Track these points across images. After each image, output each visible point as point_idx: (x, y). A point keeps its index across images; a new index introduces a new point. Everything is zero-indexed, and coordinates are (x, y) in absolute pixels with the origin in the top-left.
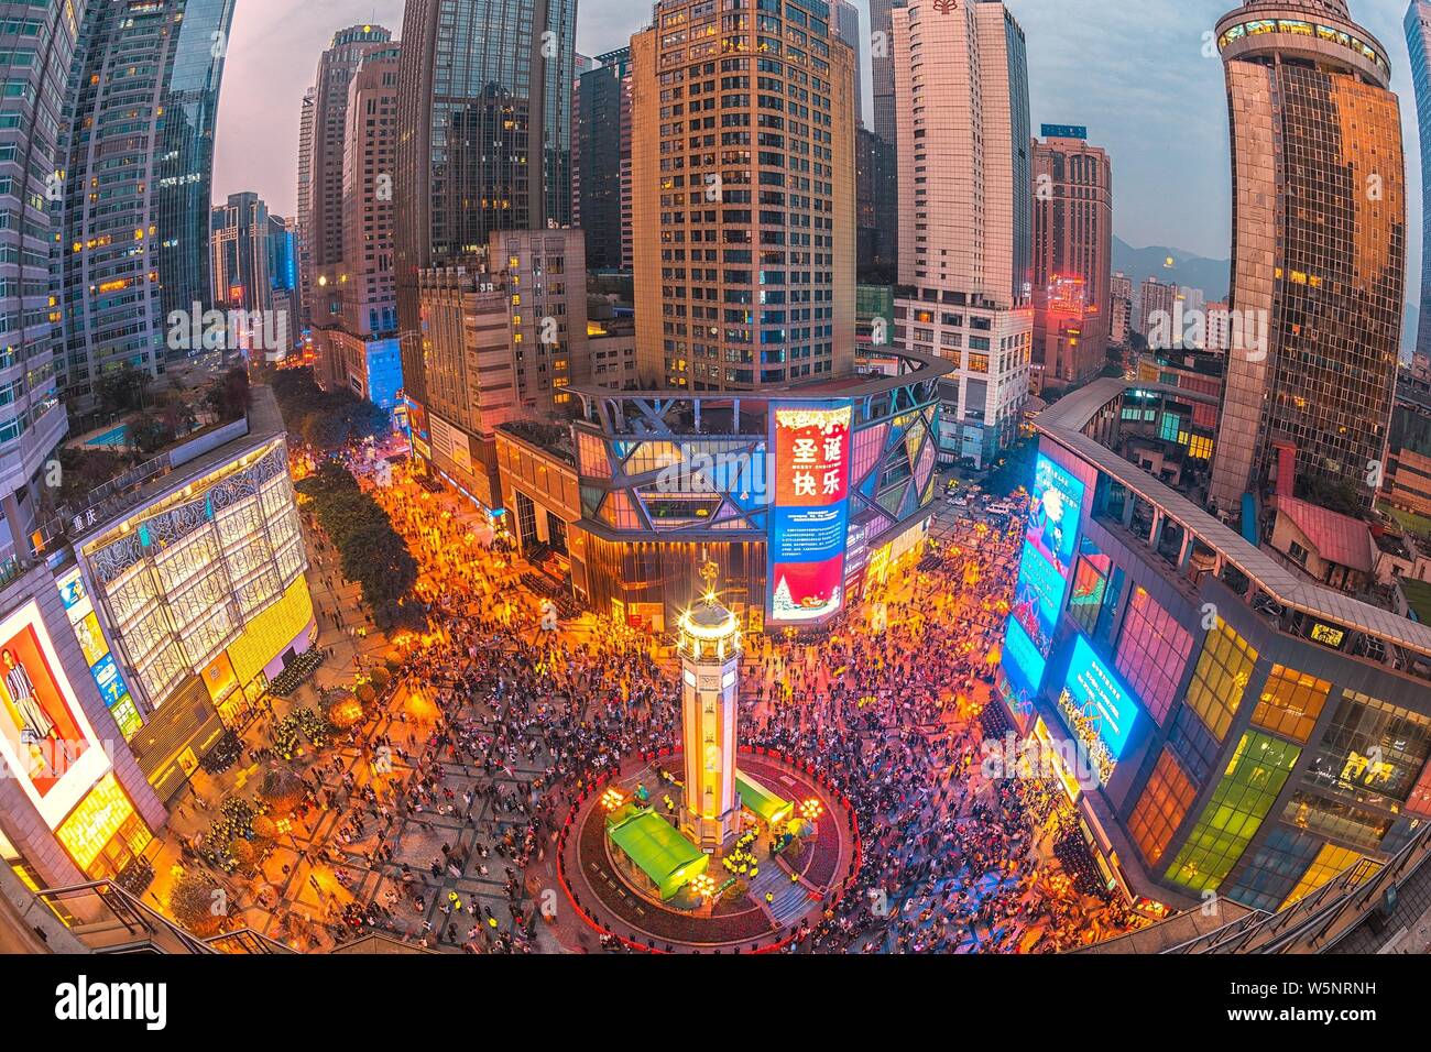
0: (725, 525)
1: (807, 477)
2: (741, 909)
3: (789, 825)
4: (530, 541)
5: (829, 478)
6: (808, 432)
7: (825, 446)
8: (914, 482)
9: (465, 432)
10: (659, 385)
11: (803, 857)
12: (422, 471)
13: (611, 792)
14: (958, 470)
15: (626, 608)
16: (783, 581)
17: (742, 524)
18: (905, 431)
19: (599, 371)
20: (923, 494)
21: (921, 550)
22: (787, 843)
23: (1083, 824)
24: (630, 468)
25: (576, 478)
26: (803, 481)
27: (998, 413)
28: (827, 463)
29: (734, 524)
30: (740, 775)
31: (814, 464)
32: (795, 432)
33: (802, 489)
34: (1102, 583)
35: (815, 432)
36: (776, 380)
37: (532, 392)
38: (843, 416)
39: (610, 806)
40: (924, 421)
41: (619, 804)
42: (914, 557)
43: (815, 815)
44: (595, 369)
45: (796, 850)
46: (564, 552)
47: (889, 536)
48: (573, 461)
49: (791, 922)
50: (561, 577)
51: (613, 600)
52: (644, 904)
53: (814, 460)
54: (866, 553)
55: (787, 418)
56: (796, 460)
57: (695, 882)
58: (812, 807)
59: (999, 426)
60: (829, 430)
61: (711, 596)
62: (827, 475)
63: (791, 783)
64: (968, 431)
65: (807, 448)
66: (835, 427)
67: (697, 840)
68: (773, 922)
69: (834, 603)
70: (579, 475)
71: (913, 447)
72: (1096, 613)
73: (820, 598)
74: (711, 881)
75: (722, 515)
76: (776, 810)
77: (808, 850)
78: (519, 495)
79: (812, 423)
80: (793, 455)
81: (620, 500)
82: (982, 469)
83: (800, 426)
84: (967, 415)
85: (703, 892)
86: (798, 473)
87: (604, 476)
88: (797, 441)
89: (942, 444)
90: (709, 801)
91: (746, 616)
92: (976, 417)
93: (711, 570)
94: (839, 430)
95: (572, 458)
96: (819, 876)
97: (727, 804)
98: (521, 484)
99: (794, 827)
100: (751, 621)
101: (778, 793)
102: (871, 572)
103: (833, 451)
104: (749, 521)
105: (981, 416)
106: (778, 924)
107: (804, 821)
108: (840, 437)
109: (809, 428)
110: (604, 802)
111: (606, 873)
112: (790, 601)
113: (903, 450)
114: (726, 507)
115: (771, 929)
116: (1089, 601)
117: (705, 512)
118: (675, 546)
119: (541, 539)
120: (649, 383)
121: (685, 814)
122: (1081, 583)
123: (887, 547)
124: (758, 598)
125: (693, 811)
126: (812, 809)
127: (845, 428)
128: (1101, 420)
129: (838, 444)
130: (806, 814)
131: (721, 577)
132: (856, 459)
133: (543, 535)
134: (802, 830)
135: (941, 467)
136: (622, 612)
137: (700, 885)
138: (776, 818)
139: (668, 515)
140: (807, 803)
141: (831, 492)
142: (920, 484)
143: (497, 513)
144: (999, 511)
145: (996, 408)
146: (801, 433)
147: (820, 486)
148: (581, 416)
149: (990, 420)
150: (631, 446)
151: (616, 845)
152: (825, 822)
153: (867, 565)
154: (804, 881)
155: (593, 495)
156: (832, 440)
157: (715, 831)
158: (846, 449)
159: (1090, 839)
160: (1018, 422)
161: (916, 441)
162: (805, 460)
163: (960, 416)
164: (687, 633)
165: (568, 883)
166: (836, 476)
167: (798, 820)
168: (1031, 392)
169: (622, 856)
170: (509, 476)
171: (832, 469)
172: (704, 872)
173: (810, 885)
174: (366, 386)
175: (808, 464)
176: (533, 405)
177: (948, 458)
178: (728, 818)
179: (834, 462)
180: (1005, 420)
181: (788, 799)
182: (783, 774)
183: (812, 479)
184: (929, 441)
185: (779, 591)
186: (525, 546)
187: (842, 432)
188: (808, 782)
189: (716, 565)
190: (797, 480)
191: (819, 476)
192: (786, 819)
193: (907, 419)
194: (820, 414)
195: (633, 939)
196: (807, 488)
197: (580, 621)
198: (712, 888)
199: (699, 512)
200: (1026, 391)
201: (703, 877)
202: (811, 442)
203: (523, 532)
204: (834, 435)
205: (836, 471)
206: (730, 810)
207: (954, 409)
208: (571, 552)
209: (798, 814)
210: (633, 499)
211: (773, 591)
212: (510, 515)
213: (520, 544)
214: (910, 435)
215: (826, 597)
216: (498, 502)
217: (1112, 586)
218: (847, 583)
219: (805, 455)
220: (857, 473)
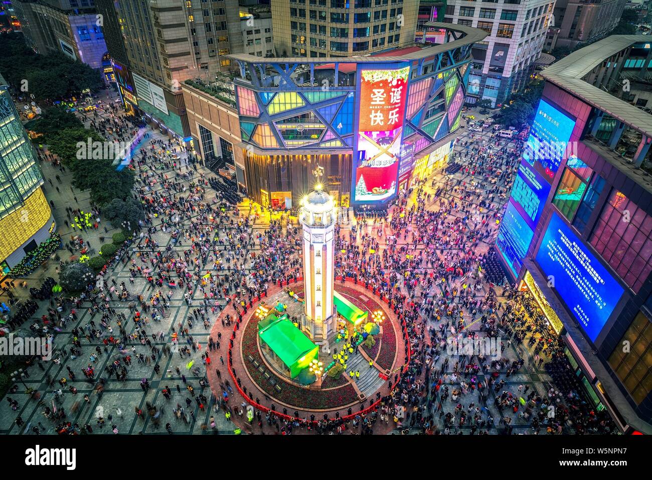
0: (328, 145)
1: (379, 114)
2: (339, 384)
3: (365, 327)
4: (210, 157)
5: (392, 114)
6: (381, 85)
7: (392, 94)
8: (447, 117)
9: (160, 86)
10: (288, 54)
11: (375, 347)
12: (131, 113)
13: (261, 307)
14: (479, 108)
15: (270, 195)
16: (362, 177)
17: (338, 144)
18: (444, 82)
19: (249, 44)
20: (453, 124)
21: (447, 160)
22: (365, 339)
23: (567, 352)
24: (271, 110)
25: (237, 116)
26: (376, 116)
27: (514, 67)
28: (392, 104)
29: (333, 144)
30: (336, 294)
31: (383, 106)
32: (373, 85)
33: (375, 121)
34: (583, 186)
35: (385, 83)
36: (362, 49)
37: (205, 58)
38: (404, 73)
39: (260, 316)
40: (458, 75)
41: (266, 315)
42: (442, 164)
43: (381, 321)
44: (246, 43)
45: (370, 344)
46: (232, 162)
47: (428, 150)
48: (236, 106)
49: (369, 395)
50: (230, 178)
51: (262, 191)
52: (281, 382)
53: (383, 103)
54: (413, 161)
55: (368, 75)
56: (372, 103)
57: (311, 364)
58: (378, 317)
59: (513, 77)
60: (395, 83)
61: (319, 186)
62: (391, 112)
63: (366, 300)
64: (489, 82)
65: (379, 95)
66: (398, 80)
67: (312, 336)
68: (359, 393)
69: (392, 191)
70: (239, 114)
71: (449, 93)
72: (576, 207)
73: (383, 188)
74: (321, 364)
75: (327, 138)
76: (358, 316)
77: (377, 343)
78: (201, 128)
79: (384, 79)
80: (371, 100)
81: (266, 130)
82: (496, 107)
83: (376, 80)
84: (490, 70)
85: (316, 372)
86: (373, 111)
87: (255, 115)
88: (374, 90)
89: (469, 91)
90: (319, 311)
91: (340, 199)
92: (497, 71)
93: (319, 171)
94: (401, 82)
95: (234, 104)
96: (386, 361)
97: (329, 312)
98: (202, 120)
99: (368, 328)
100: (342, 202)
101: (359, 306)
102: (415, 173)
103: (396, 97)
104: (343, 142)
105: (501, 70)
106: (362, 396)
107: (374, 325)
108: (401, 87)
109: (381, 82)
110: (257, 314)
111: (257, 361)
112: (365, 190)
113: (441, 95)
114: (329, 133)
115: (358, 399)
116: (572, 197)
117: (316, 136)
118: (299, 157)
119: (217, 155)
120: (282, 53)
121: (305, 319)
122: (565, 185)
123: (426, 157)
124: (347, 187)
125: (309, 317)
126: (379, 317)
127: (405, 81)
128: (603, 70)
129: (400, 92)
130: (375, 320)
131: (326, 174)
132: (410, 101)
133: (218, 152)
134: (373, 330)
135: (467, 106)
136: (267, 198)
137: (315, 367)
138: (357, 322)
139: (295, 138)
140: (376, 313)
141: (393, 123)
142: (451, 119)
143: (187, 140)
144: (506, 136)
145: (512, 64)
146: (377, 85)
147: (387, 119)
148: (239, 76)
149: (507, 73)
150: (271, 95)
151: (263, 342)
152: (387, 324)
153: (413, 168)
154: (376, 365)
155: (248, 127)
156: (396, 90)
157: (323, 330)
158: (405, 95)
159: (575, 366)
160: (529, 74)
161: (451, 89)
162: (378, 103)
163: (485, 70)
164: (305, 209)
165: (234, 371)
166: (397, 113)
167: (371, 324)
168: (544, 51)
169: (267, 350)
170: (194, 116)
171: (395, 108)
172: (316, 358)
173: (380, 368)
174: (77, 51)
175: (380, 105)
176: (207, 67)
177: (472, 101)
178: (330, 321)
179: (396, 103)
180: (519, 73)
181: (364, 310)
182: (362, 294)
183: (381, 115)
184: (460, 89)
185: (359, 184)
186: (207, 160)
187: (402, 84)
188: (376, 299)
189: (322, 168)
190: (372, 116)
191: (386, 112)
192: (363, 323)
193: (447, 74)
194: (389, 72)
195: (273, 408)
196: (378, 120)
197: (242, 204)
198: (321, 369)
199: (313, 136)
200: (540, 50)
201: (315, 361)
202: (382, 91)
203: (205, 150)
204: (397, 86)
205: (397, 109)
206: (330, 317)
207: (481, 66)
208: (236, 162)
209: (370, 320)
210: (273, 129)
211: (356, 184)
212: (196, 141)
213: (204, 159)
214: (448, 85)
215: (387, 187)
216: (187, 132)
217: (593, 189)
218: (400, 179)
219: (378, 99)
220: (410, 111)
